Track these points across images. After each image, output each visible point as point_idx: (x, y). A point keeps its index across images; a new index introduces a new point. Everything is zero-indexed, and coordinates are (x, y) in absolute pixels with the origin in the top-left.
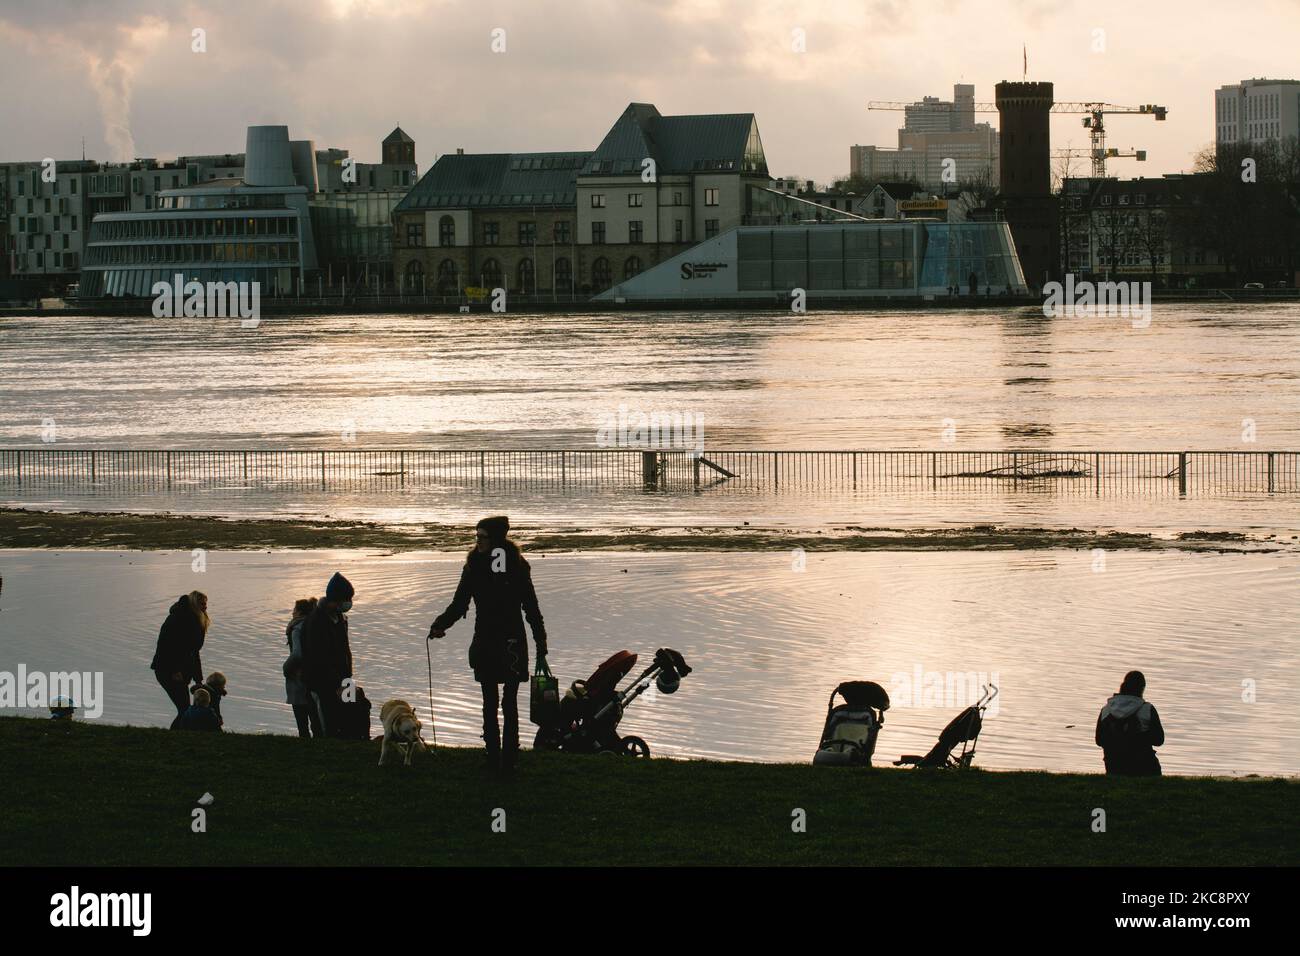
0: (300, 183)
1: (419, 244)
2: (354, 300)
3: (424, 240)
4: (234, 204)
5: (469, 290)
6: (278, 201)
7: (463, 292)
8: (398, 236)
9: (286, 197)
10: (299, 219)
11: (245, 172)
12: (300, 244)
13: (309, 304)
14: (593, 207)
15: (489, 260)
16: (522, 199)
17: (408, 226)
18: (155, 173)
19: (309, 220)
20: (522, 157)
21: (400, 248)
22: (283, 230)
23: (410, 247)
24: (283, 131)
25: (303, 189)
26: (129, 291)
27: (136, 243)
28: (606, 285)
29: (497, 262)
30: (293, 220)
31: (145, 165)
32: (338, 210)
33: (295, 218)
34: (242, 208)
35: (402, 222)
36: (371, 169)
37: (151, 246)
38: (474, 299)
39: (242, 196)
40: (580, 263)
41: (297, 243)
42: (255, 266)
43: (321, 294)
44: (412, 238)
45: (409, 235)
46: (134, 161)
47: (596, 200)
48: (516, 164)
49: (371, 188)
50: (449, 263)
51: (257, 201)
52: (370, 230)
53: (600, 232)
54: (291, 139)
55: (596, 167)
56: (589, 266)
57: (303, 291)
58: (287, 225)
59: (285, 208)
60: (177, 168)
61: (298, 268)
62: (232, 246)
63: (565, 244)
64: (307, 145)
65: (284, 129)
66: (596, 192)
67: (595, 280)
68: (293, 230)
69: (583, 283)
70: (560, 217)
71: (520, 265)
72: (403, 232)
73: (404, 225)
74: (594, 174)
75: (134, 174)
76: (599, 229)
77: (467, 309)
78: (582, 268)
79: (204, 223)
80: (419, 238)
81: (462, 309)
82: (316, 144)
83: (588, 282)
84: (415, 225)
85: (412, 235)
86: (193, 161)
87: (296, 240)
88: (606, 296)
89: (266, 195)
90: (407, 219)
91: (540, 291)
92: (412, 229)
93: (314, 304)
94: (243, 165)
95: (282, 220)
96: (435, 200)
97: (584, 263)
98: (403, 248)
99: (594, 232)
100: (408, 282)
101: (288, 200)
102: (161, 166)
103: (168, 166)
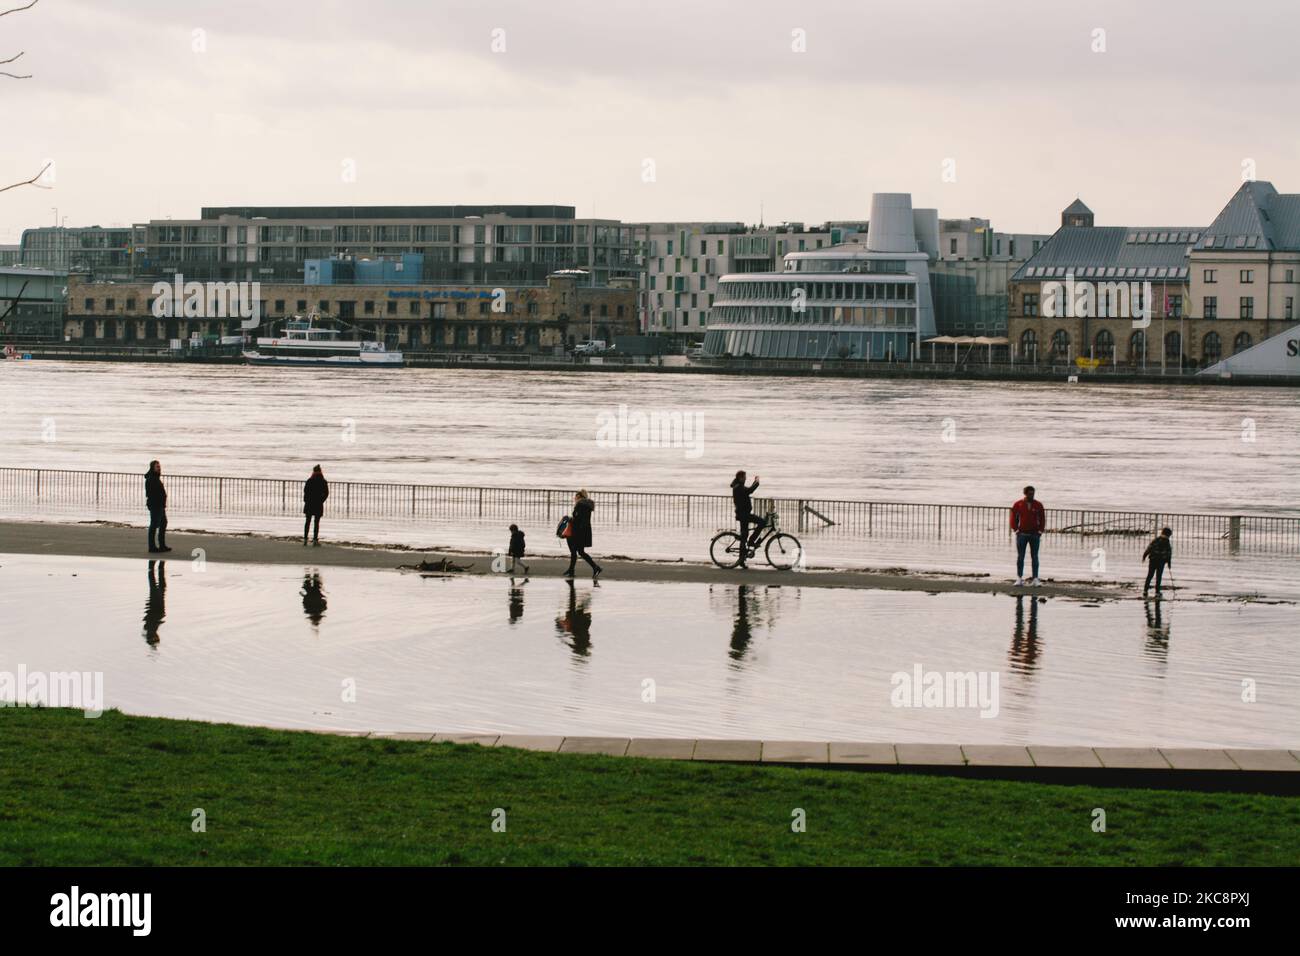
0: (922, 249)
1: (1034, 313)
2: (965, 366)
3: (1039, 309)
4: (855, 268)
5: (1081, 360)
6: (898, 266)
7: (1073, 363)
8: (1013, 305)
9: (908, 264)
10: (917, 286)
11: (869, 238)
12: (918, 310)
13: (921, 370)
14: (1205, 282)
15: (1102, 332)
16: (1136, 272)
17: (1024, 295)
18: (800, 236)
19: (929, 287)
20: (1138, 231)
21: (1013, 317)
22: (901, 296)
23: (1025, 316)
24: (906, 198)
25: (925, 256)
26: (750, 351)
27: (758, 303)
28: (1215, 359)
29: (1109, 334)
30: (912, 286)
31: (792, 229)
32: (958, 277)
33: (914, 284)
34: (863, 272)
35: (1018, 291)
36: (1011, 239)
37: (772, 308)
38: (1083, 370)
39: (863, 261)
40: (1192, 337)
41: (915, 309)
42: (872, 330)
43: (934, 359)
44: (1027, 307)
45: (1025, 304)
46: (781, 224)
47: (1208, 274)
48: (1132, 238)
49: (1011, 257)
50: (1063, 334)
51: (879, 266)
52: (988, 298)
53: (1211, 306)
54: (913, 207)
55: (1210, 243)
56: (1199, 340)
57: (918, 356)
58: (905, 291)
59: (906, 274)
60: (823, 232)
61: (914, 334)
62: (861, 310)
63: (1177, 318)
64: (932, 212)
65: (907, 197)
66: (1209, 267)
67: (1205, 355)
68: (911, 296)
69: (1193, 357)
70: (1173, 291)
71: (1132, 337)
72: (1019, 301)
73: (1020, 294)
74: (1208, 250)
75: (779, 237)
76: (1210, 304)
77: (1076, 379)
78: (1193, 342)
79: (824, 287)
80: (1034, 308)
81: (1070, 378)
82: (939, 212)
83: (1198, 356)
84: (1031, 295)
85: (1027, 304)
86: (838, 226)
87: (913, 306)
88: (1211, 370)
89: (888, 261)
90: (1023, 289)
91: (1149, 363)
92: (1027, 298)
93: (927, 369)
94: (866, 231)
95: (901, 286)
96: (1050, 271)
97: (1194, 338)
98: (1019, 317)
99: (1205, 306)
100: (1022, 351)
101: (909, 267)
102: (806, 229)
103: (814, 230)
